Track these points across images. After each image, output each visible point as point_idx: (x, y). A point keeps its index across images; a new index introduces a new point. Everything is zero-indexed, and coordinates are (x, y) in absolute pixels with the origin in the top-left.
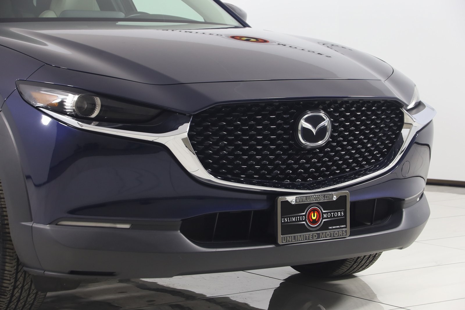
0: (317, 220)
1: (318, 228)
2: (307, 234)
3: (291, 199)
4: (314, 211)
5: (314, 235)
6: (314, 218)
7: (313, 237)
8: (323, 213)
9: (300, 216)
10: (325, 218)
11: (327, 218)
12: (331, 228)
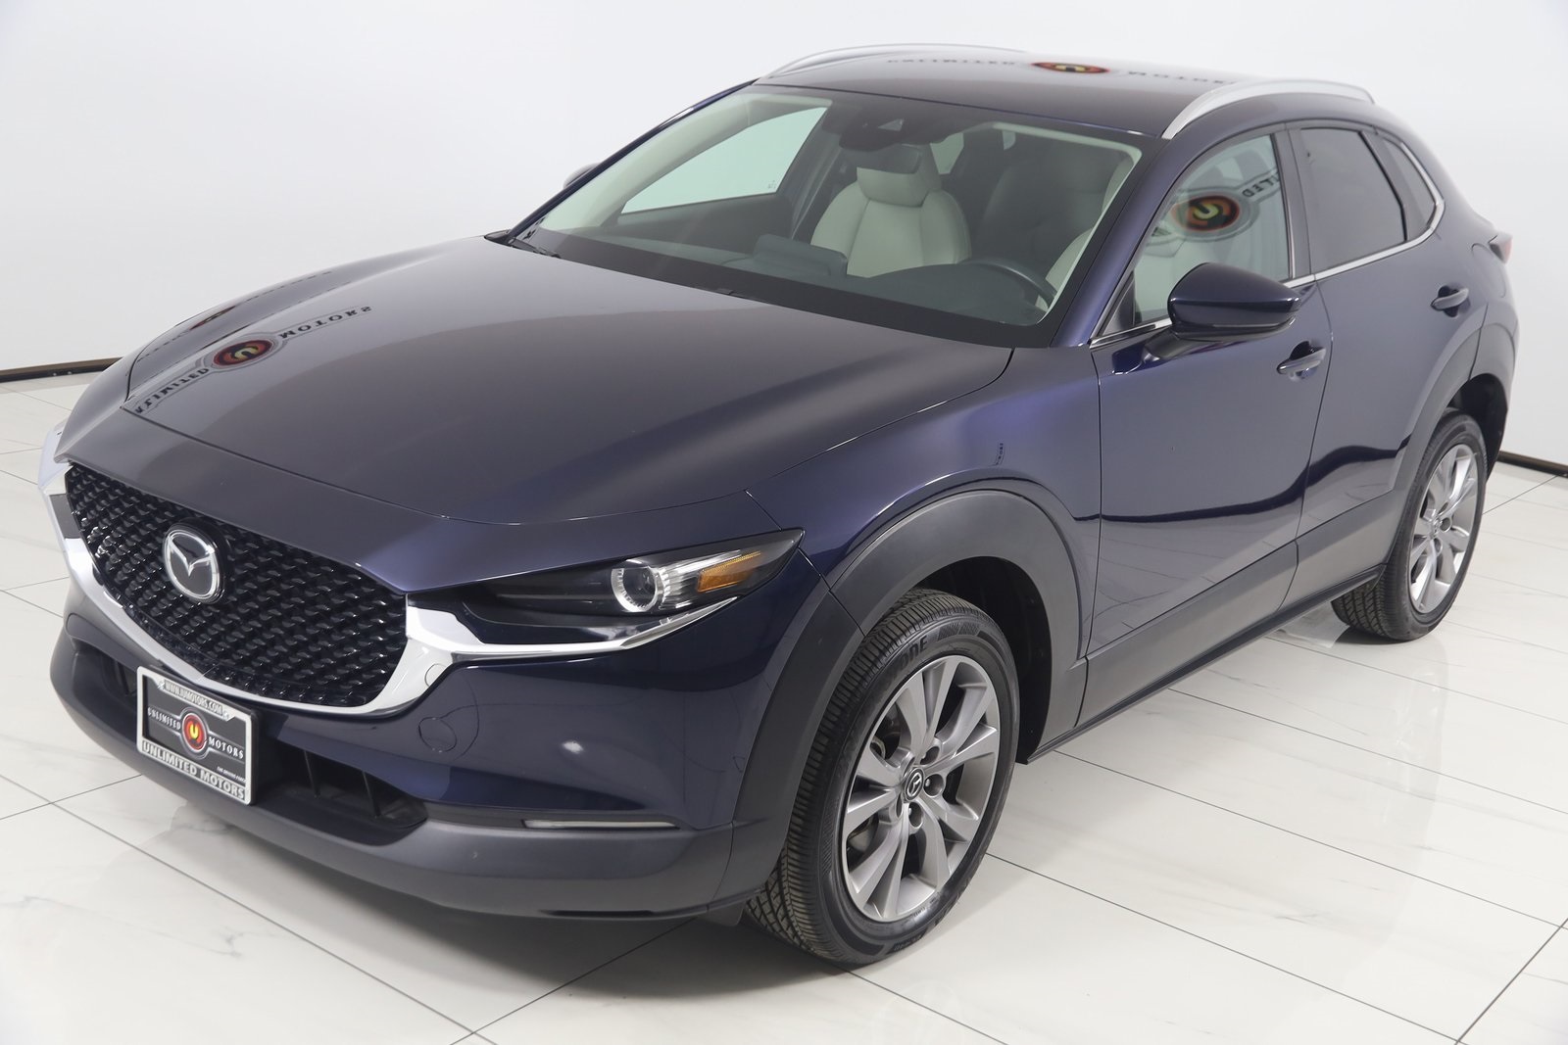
0: (199, 741)
1: (200, 758)
2: (182, 759)
3: (159, 680)
4: (195, 722)
5: (192, 767)
6: (195, 735)
7: (189, 769)
8: (208, 736)
9: (174, 719)
10: (211, 746)
11: (214, 747)
12: (221, 770)
